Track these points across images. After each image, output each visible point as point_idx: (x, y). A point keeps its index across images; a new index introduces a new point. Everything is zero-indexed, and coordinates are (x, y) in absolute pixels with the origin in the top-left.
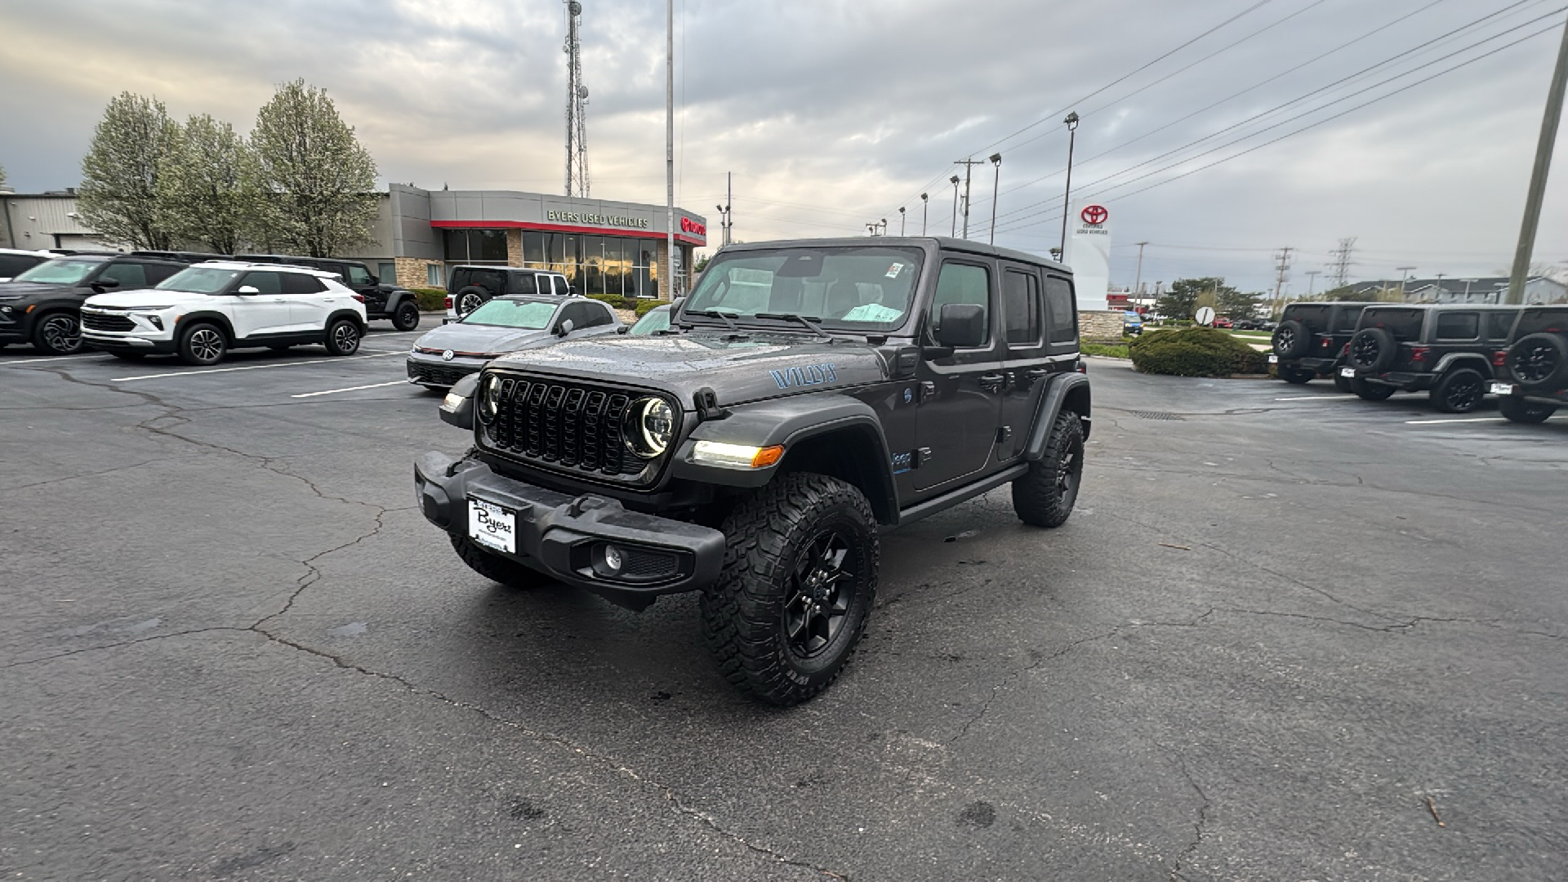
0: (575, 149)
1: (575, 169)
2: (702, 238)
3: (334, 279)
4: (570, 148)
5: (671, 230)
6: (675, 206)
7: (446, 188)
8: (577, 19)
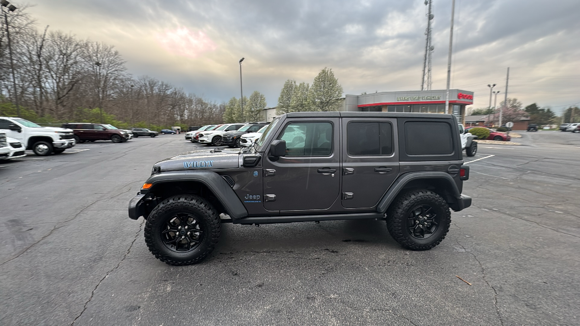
0: (426, 71)
1: (426, 78)
2: (470, 101)
3: (297, 128)
4: (424, 71)
5: (447, 99)
6: (451, 89)
7: (376, 92)
8: (432, 20)
